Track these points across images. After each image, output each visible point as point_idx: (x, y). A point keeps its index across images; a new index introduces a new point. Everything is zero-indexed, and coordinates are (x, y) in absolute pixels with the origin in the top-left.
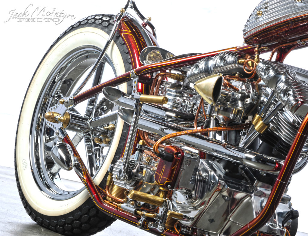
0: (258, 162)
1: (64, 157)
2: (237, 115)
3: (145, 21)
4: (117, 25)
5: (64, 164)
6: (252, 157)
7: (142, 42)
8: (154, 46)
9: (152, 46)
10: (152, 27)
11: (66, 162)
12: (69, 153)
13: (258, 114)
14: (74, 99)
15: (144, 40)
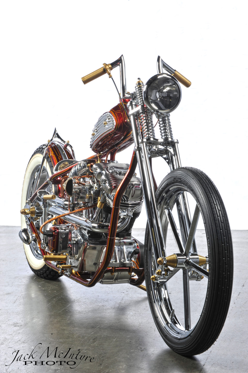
0: (99, 228)
1: (26, 238)
2: (90, 198)
3: (66, 143)
4: (46, 149)
5: (26, 242)
6: (96, 225)
7: (60, 158)
8: (68, 159)
9: (67, 159)
10: (71, 147)
11: (27, 240)
12: (28, 234)
13: (99, 197)
14: (30, 200)
15: (61, 156)
